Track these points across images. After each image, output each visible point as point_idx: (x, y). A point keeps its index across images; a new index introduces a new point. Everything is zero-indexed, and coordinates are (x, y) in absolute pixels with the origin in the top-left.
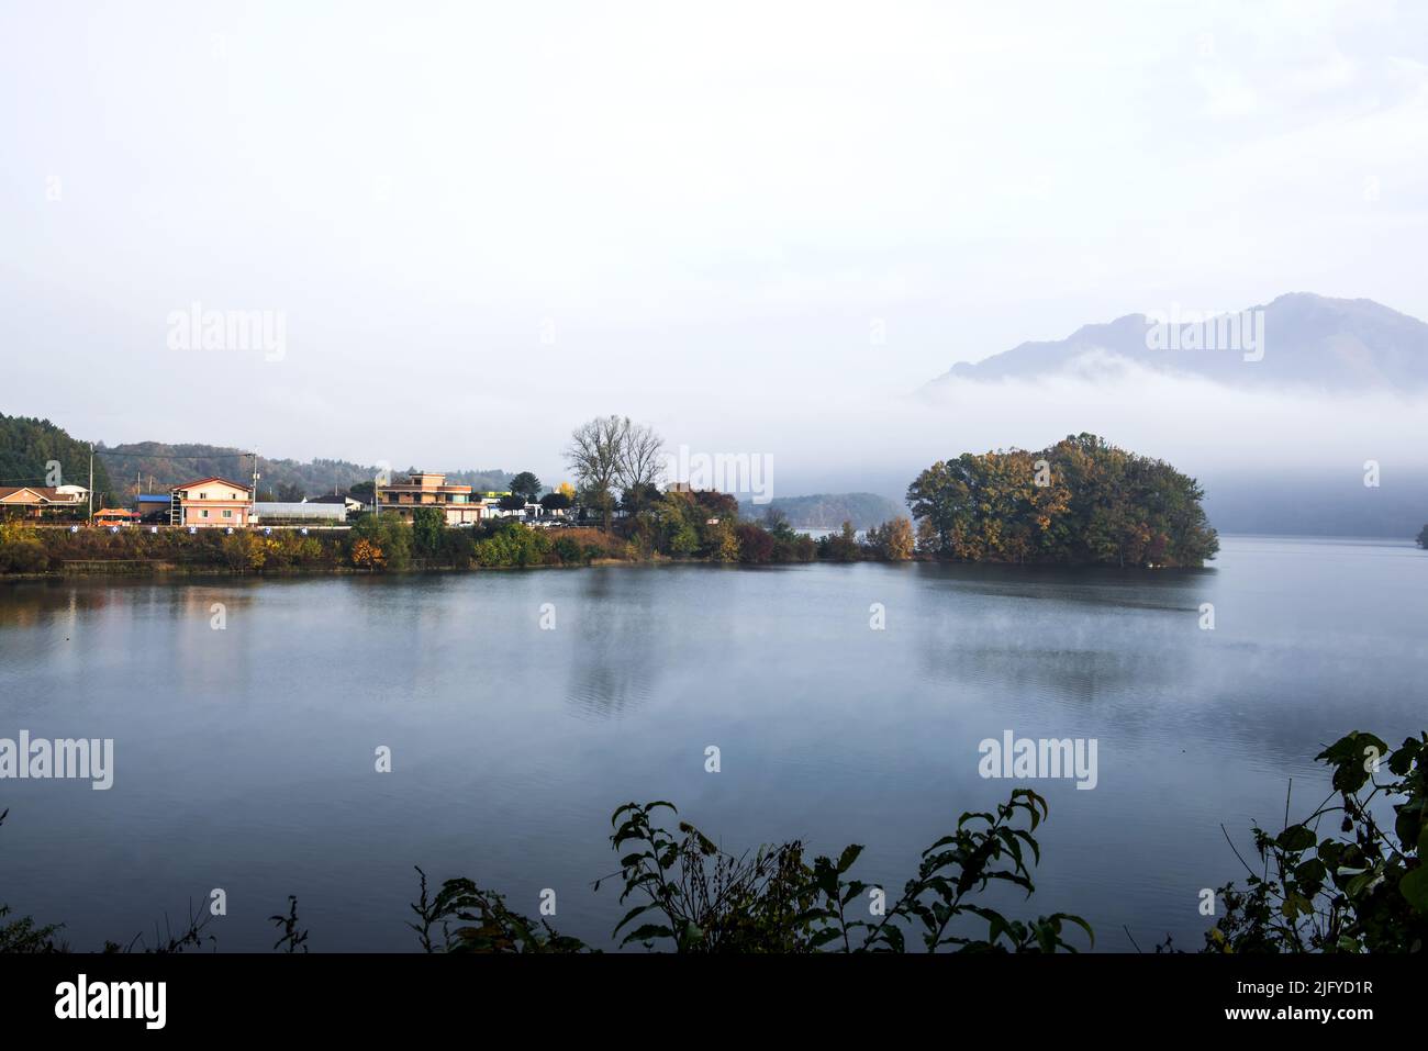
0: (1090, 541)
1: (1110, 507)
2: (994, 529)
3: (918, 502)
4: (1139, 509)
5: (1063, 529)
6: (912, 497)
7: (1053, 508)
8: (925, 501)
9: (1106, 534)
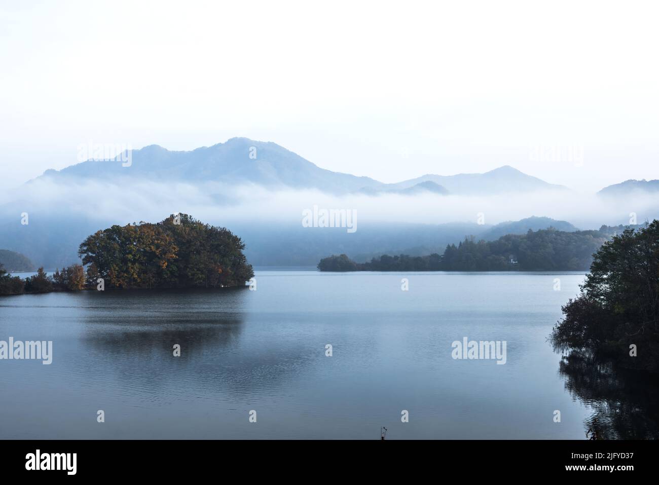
0: (190, 274)
1: (199, 254)
2: (135, 270)
3: (86, 255)
4: (216, 255)
5: (175, 268)
6: (82, 252)
7: (169, 255)
8: (90, 254)
9: (198, 270)
